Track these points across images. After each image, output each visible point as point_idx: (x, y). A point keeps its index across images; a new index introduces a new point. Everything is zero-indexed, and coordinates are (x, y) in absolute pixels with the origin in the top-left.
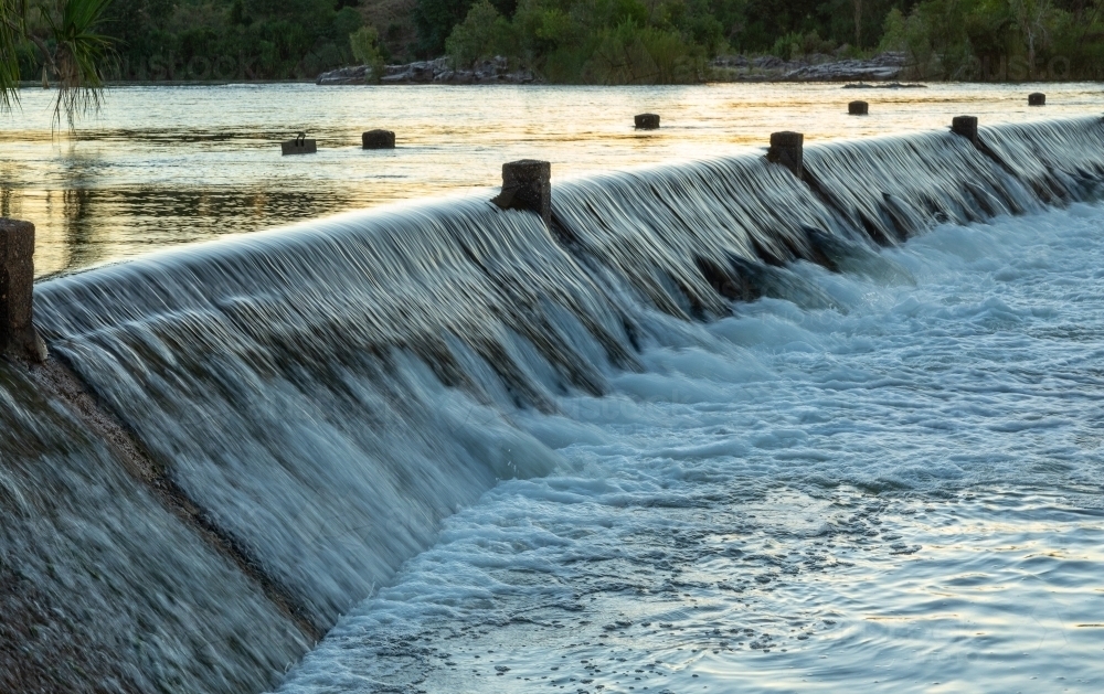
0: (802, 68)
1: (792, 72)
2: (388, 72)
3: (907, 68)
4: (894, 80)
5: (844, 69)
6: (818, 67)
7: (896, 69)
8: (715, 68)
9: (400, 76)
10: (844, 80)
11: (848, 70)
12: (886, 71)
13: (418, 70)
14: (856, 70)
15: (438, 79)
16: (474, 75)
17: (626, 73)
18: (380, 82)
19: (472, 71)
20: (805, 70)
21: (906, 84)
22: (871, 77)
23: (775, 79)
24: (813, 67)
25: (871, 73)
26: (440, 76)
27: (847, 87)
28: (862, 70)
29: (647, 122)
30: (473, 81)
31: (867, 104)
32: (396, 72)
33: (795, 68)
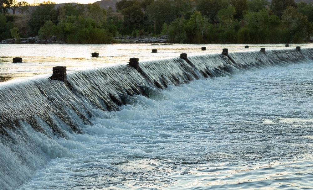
0: (139, 40)
1: (137, 41)
2: (22, 40)
3: (168, 40)
4: (165, 43)
5: (151, 40)
6: (144, 39)
7: (166, 40)
8: (115, 39)
9: (25, 41)
10: (151, 43)
11: (152, 40)
12: (163, 40)
13: (30, 40)
14: (155, 40)
15: (36, 42)
16: (46, 41)
17: (90, 41)
18: (19, 43)
19: (46, 40)
20: (140, 40)
21: (168, 44)
22: (159, 42)
23: (131, 42)
24: (142, 39)
25: (159, 41)
26: (37, 41)
27: (152, 45)
28: (156, 40)
29: (95, 55)
30: (46, 43)
31: (157, 50)
32: (24, 40)
33: (138, 40)
